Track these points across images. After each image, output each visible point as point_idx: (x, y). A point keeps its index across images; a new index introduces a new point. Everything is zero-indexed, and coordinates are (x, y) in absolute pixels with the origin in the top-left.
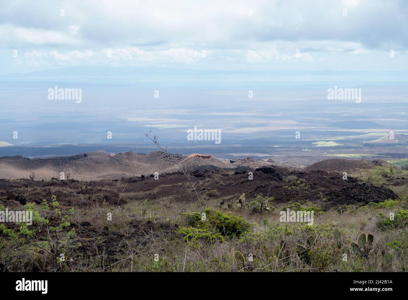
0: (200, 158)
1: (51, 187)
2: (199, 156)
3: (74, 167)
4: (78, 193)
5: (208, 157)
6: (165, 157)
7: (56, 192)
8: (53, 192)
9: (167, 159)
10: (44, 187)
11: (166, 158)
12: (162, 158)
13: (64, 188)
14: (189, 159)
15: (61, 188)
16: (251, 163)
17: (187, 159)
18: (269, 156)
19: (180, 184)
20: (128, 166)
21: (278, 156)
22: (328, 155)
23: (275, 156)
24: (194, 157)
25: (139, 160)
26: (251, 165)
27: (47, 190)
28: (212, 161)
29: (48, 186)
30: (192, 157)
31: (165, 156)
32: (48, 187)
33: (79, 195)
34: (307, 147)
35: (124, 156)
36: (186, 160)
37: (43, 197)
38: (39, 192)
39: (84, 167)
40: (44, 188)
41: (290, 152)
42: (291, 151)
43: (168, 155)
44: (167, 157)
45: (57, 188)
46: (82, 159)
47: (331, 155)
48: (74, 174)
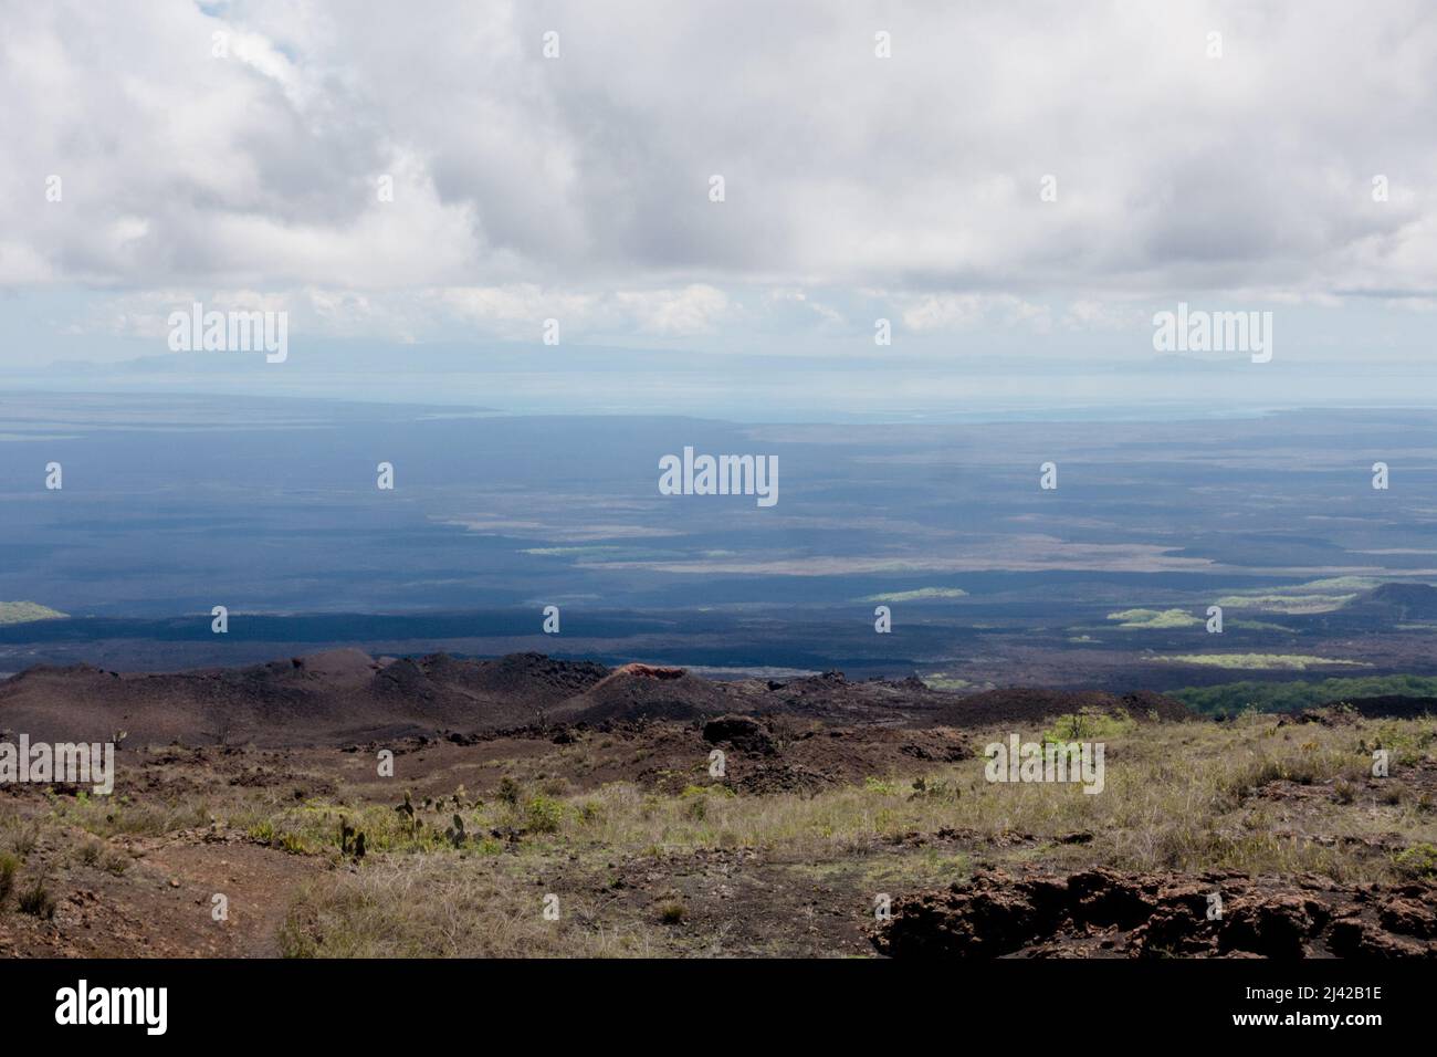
0: (651, 676)
1: (165, 768)
2: (647, 672)
3: (260, 703)
4: (232, 783)
5: (676, 675)
6: (547, 673)
7: (176, 780)
8: (168, 780)
9: (556, 679)
10: (146, 767)
11: (553, 674)
12: (539, 675)
13: (199, 771)
14: (614, 678)
15: (190, 771)
16: (835, 692)
17: (611, 682)
18: (950, 662)
19: (495, 762)
20: (431, 699)
21: (983, 660)
22: (1155, 659)
23: (974, 660)
24: (632, 673)
25: (466, 680)
26: (835, 698)
27: (152, 777)
28: (686, 686)
29: (157, 764)
30: (623, 676)
31: (548, 668)
32: (157, 768)
33: (234, 787)
34: (1089, 629)
35: (419, 667)
36: (604, 685)
37: (138, 793)
38: (132, 781)
39: (290, 703)
40: (144, 770)
41: (1025, 648)
42: (1028, 643)
43: (557, 666)
44: (557, 672)
45: (182, 769)
46: (287, 674)
47: (1165, 658)
48: (260, 723)
